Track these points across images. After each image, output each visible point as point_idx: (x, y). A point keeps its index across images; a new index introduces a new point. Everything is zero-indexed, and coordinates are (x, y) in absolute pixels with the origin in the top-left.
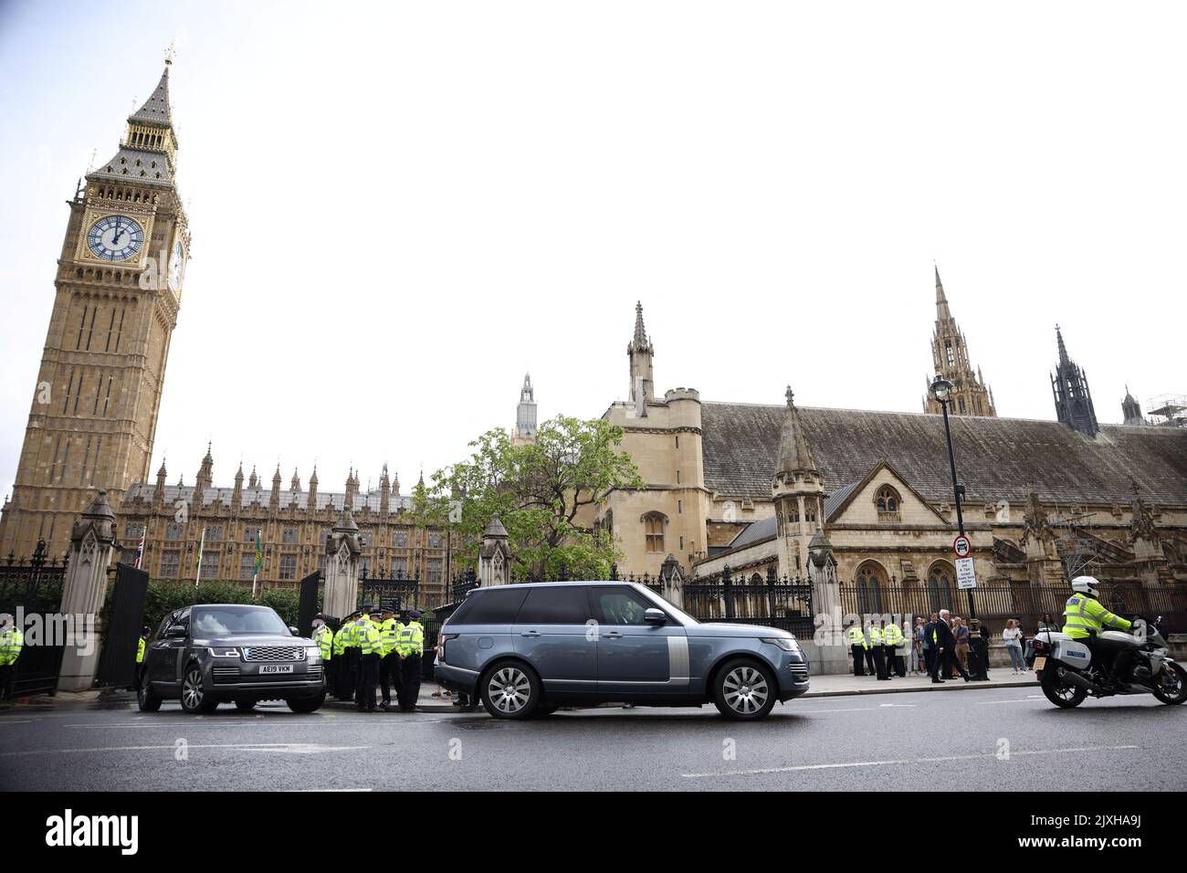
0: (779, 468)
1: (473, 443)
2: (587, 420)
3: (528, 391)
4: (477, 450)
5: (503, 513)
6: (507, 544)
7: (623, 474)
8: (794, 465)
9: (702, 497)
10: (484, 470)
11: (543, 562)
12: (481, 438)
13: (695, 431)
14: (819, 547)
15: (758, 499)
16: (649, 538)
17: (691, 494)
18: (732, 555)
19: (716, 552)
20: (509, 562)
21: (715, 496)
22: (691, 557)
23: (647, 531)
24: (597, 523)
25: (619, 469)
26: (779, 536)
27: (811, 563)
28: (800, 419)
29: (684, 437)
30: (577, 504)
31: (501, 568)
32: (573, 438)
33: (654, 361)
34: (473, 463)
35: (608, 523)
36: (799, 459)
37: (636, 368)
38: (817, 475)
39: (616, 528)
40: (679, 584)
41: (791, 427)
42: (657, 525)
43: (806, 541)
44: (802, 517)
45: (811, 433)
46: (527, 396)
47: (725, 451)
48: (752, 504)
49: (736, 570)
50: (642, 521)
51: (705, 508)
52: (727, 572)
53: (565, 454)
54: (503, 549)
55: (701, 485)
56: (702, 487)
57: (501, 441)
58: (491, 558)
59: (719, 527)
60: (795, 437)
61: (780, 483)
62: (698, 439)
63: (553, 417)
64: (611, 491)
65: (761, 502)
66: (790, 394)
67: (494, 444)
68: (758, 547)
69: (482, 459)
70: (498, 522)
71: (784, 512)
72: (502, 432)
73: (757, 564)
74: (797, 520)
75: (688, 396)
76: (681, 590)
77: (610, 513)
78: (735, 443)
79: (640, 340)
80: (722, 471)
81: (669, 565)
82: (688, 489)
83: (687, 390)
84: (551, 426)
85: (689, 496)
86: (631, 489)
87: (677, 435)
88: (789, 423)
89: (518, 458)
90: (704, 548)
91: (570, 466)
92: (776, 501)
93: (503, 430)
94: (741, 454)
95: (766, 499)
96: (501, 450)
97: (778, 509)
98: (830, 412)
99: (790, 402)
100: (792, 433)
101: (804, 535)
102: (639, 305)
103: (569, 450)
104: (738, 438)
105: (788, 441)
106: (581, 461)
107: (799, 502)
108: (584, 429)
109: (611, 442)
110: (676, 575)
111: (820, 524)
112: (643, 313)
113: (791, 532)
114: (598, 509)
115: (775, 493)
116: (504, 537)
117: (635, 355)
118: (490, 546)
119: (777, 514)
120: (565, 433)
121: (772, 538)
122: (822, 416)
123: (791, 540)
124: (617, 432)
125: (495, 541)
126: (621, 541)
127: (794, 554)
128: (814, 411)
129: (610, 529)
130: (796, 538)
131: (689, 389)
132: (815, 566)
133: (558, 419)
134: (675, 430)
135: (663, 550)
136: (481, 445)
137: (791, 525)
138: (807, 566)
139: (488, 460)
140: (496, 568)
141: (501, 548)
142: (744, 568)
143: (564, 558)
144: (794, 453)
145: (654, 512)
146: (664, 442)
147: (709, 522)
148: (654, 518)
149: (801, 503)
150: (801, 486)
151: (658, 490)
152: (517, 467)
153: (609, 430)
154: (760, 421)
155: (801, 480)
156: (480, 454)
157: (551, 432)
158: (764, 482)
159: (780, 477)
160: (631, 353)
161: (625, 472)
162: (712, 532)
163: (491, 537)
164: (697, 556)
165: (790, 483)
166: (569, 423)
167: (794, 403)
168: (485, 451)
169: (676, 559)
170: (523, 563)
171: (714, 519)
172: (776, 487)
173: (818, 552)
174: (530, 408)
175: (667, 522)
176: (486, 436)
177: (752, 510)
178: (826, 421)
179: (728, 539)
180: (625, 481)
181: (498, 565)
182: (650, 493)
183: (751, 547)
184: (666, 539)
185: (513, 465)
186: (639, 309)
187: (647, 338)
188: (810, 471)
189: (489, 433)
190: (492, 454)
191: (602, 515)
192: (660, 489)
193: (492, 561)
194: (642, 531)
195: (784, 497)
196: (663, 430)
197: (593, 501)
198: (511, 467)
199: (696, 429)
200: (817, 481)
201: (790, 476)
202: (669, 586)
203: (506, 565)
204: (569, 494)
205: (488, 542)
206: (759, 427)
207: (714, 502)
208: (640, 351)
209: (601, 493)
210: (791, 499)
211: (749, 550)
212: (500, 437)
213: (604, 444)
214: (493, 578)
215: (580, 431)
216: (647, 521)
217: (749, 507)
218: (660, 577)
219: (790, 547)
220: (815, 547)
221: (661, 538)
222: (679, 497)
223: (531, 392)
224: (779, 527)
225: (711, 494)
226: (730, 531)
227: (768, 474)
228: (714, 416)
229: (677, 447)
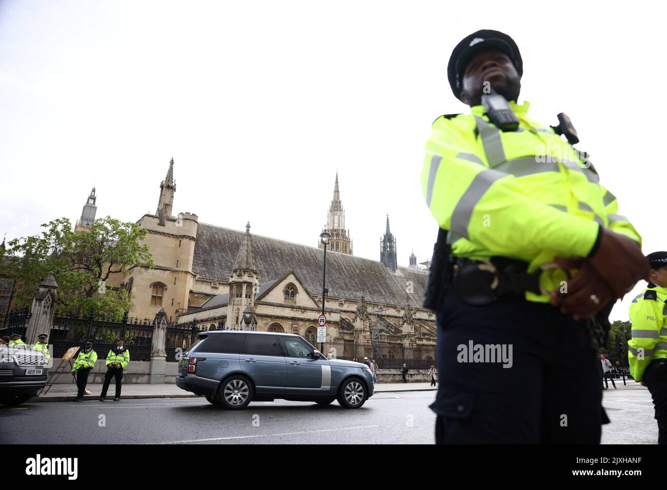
0: (236, 266)
1: (44, 225)
2: (125, 222)
4: (47, 230)
5: (58, 272)
6: (56, 292)
7: (142, 258)
8: (244, 266)
9: (189, 277)
10: (50, 243)
11: (80, 307)
12: (51, 222)
13: (192, 238)
14: (249, 313)
15: (222, 282)
16: (153, 297)
17: (183, 275)
18: (201, 313)
19: (193, 309)
20: (55, 304)
21: (197, 277)
22: (177, 311)
23: (153, 292)
24: (122, 285)
25: (140, 254)
26: (229, 304)
27: (243, 322)
28: (251, 241)
29: (185, 241)
30: (109, 272)
31: (48, 307)
32: (114, 232)
33: (175, 194)
34: (42, 237)
35: (129, 286)
36: (247, 263)
37: (164, 197)
38: (255, 273)
39: (134, 289)
40: (165, 327)
41: (246, 245)
42: (160, 290)
43: (243, 309)
44: (244, 295)
45: (257, 249)
46: (91, 201)
47: (207, 252)
48: (218, 285)
49: (202, 321)
50: (150, 287)
51: (190, 284)
52: (196, 322)
53: (108, 240)
54: (52, 295)
55: (190, 270)
56: (191, 271)
57: (65, 227)
58: (42, 300)
59: (196, 295)
60: (247, 251)
61: (234, 275)
62: (193, 243)
63: (104, 217)
64: (134, 267)
65: (223, 284)
66: (248, 226)
67: (60, 228)
68: (217, 309)
69: (50, 236)
70: (52, 277)
71: (234, 292)
72: (67, 221)
73: (215, 319)
74: (241, 296)
75: (191, 218)
76: (165, 330)
77: (132, 280)
78: (214, 249)
79: (169, 181)
80: (204, 264)
81: (161, 315)
82: (182, 271)
83: (191, 214)
84: (101, 222)
85: (182, 275)
86: (146, 267)
87: (181, 239)
88: (245, 242)
89: (75, 239)
90: (186, 307)
91: (110, 247)
92: (231, 285)
93: (68, 220)
94: (216, 255)
95: (225, 283)
96: (65, 233)
97: (231, 289)
98: (269, 240)
99: (248, 230)
100: (246, 248)
101: (243, 305)
102: (172, 160)
103: (111, 238)
104: (216, 246)
105: (243, 252)
106: (117, 246)
107: (243, 286)
108: (123, 227)
109: (138, 238)
110: (164, 321)
111: (253, 300)
112: (174, 165)
113: (236, 303)
114: (125, 276)
115: (231, 280)
116: (54, 287)
117: (164, 189)
118: (43, 292)
119: (230, 292)
120: (109, 227)
121: (225, 305)
122: (265, 241)
123: (235, 307)
124: (143, 232)
125: (47, 289)
126: (134, 297)
127: (236, 315)
128: (260, 238)
129: (130, 289)
130: (239, 307)
131: (193, 214)
132: (245, 323)
133: (106, 219)
134: (180, 236)
135: (161, 305)
136: (51, 227)
137: (237, 299)
138: (241, 323)
139: (54, 237)
140: (44, 307)
141: (51, 294)
142: (207, 320)
143: (95, 304)
144: (245, 259)
145: (159, 282)
146: (172, 242)
147: (191, 292)
148: (159, 286)
149: (244, 288)
150: (246, 278)
151: (164, 270)
152: (74, 244)
153: (139, 230)
154: (230, 239)
155: (247, 275)
156: (48, 233)
157: (100, 226)
158: (226, 273)
159: (235, 271)
160: (162, 187)
161: (144, 256)
162: (191, 298)
163: (45, 286)
164: (181, 311)
165: (240, 276)
166: (114, 222)
167: (250, 231)
168: (53, 231)
169: (165, 311)
170: (66, 305)
171: (194, 290)
172: (232, 277)
173: (248, 316)
174: (92, 209)
175: (166, 289)
176: (55, 222)
177: (217, 288)
178: (266, 244)
179: (201, 303)
180: (143, 262)
181: (47, 305)
182: (159, 271)
183: (213, 309)
184: (163, 299)
185: (71, 243)
186: (172, 162)
187: (173, 180)
188: (252, 270)
189: (57, 220)
190: (57, 234)
191: (126, 280)
192: (165, 269)
193: (43, 302)
194: (150, 293)
195: (236, 283)
196: (173, 235)
197: (120, 271)
198: (69, 244)
199: (193, 237)
200: (255, 276)
201: (241, 271)
202: (159, 327)
203: (52, 306)
204: (106, 266)
205: (42, 290)
206: (229, 242)
207: (196, 281)
208: (168, 187)
209: (128, 267)
210: (239, 285)
211: (212, 310)
212: (65, 224)
213: (134, 238)
214: (41, 312)
215: (120, 228)
216: (154, 287)
217: (216, 286)
218: (154, 321)
219: (234, 311)
220: (247, 313)
221: (161, 298)
222: (176, 275)
223: (94, 199)
224: (230, 300)
225: (195, 276)
226: (202, 298)
227: (230, 269)
228: (205, 232)
229: (180, 246)
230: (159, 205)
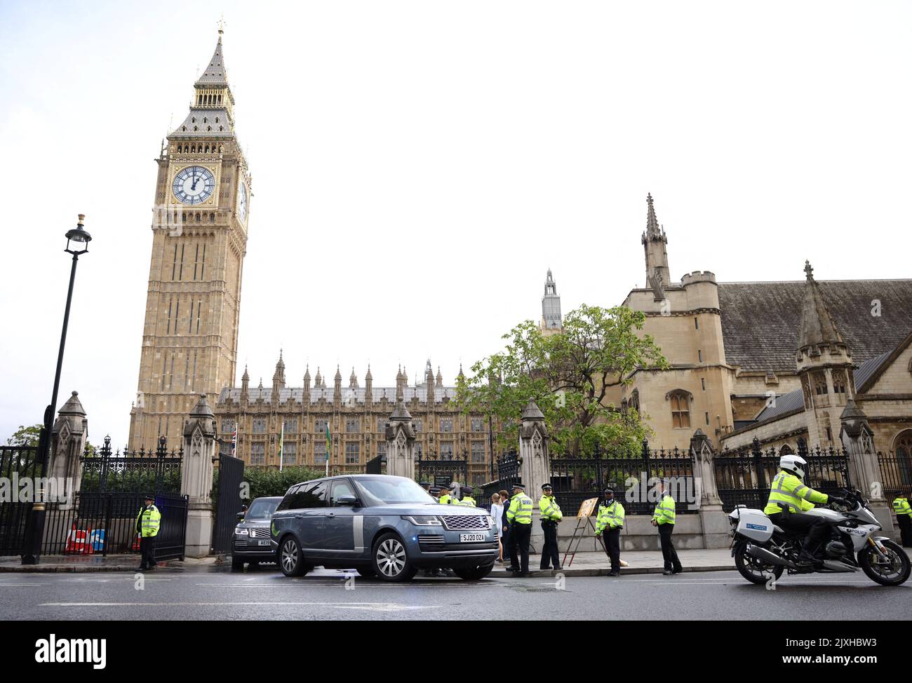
0: (802, 341)
1: (506, 336)
2: (609, 307)
3: (551, 285)
4: (510, 342)
5: (538, 398)
6: (544, 424)
7: (647, 356)
8: (819, 338)
9: (724, 373)
10: (518, 359)
11: (577, 441)
12: (513, 330)
13: (714, 311)
14: (853, 418)
15: (782, 373)
16: (674, 414)
17: (714, 372)
18: (759, 429)
19: (742, 426)
20: (547, 442)
21: (738, 372)
22: (717, 432)
23: (673, 407)
24: (624, 403)
25: (643, 352)
26: (807, 408)
27: (845, 434)
28: (821, 293)
29: (703, 318)
30: (605, 386)
31: (539, 447)
32: (598, 325)
33: (668, 248)
34: (507, 354)
35: (635, 401)
36: (823, 332)
37: (651, 257)
38: (843, 347)
39: (643, 407)
40: (710, 457)
41: (813, 301)
42: (682, 402)
43: (837, 413)
44: (831, 388)
45: (834, 306)
46: (550, 290)
47: (747, 328)
48: (776, 379)
49: (764, 442)
50: (667, 400)
51: (728, 385)
52: (756, 445)
53: (591, 340)
54: (540, 429)
55: (723, 362)
56: (725, 365)
57: (531, 332)
58: (530, 438)
59: (743, 402)
60: (817, 311)
61: (804, 356)
62: (717, 318)
63: (577, 307)
64: (635, 372)
65: (786, 376)
66: (808, 269)
67: (525, 335)
68: (786, 420)
69: (515, 350)
70: (534, 405)
71: (811, 385)
72: (531, 324)
73: (786, 436)
74: (825, 391)
75: (704, 278)
76: (711, 463)
77: (636, 393)
78: (754, 321)
79: (653, 230)
80: (743, 348)
81: (698, 439)
82: (710, 367)
83: (702, 273)
84: (576, 316)
85: (712, 374)
86: (655, 370)
87: (696, 316)
88: (810, 297)
89: (548, 347)
90: (730, 422)
91: (597, 351)
92: (802, 375)
93: (532, 322)
94: (761, 330)
95: (789, 373)
96: (532, 341)
97: (804, 382)
98: (853, 284)
99: (810, 276)
100: (813, 306)
101: (834, 406)
102: (650, 197)
103: (594, 337)
104: (757, 316)
105: (810, 314)
106: (606, 345)
107: (826, 374)
108: (607, 316)
109: (633, 327)
110: (705, 448)
111: (851, 394)
112: (654, 204)
113: (819, 403)
114: (624, 390)
115: (800, 367)
116: (540, 419)
117: (649, 244)
118: (528, 427)
119: (803, 387)
120: (589, 321)
121: (800, 411)
122: (845, 288)
123: (820, 412)
124: (638, 317)
125: (532, 423)
126: (649, 418)
127: (825, 425)
128: (835, 284)
129: (637, 408)
130: (825, 410)
131: (705, 272)
132: (849, 436)
133: (582, 309)
134: (693, 311)
135: (689, 425)
136: (514, 337)
137: (819, 397)
138: (841, 437)
139: (521, 350)
140: (535, 447)
141: (539, 429)
142: (772, 440)
143: (597, 436)
144: (817, 326)
145: (679, 390)
146: (684, 324)
147: (733, 397)
148: (679, 396)
149: (828, 375)
150: (827, 358)
151: (681, 369)
152: (548, 356)
153: (629, 317)
154: (779, 299)
155: (827, 352)
156: (513, 346)
157: (576, 322)
158: (787, 357)
159: (804, 350)
160: (645, 242)
161: (649, 354)
162: (737, 407)
163: (529, 419)
164: (723, 430)
165: (815, 356)
166: (593, 312)
167: (813, 277)
168: (518, 342)
169: (704, 432)
170: (559, 442)
171: (739, 393)
172: (800, 360)
173: (851, 422)
174: (554, 301)
175: (692, 399)
176: (518, 329)
177: (776, 385)
178: (849, 293)
179: (754, 413)
180: (649, 362)
181: (537, 444)
182: (673, 372)
183: (778, 420)
184: (690, 415)
185: (544, 354)
186: (650, 200)
187: (660, 227)
188: (837, 343)
189: (520, 326)
190: (524, 344)
191: (628, 395)
192: (683, 369)
193: (532, 441)
194: (667, 409)
195: (810, 370)
196: (681, 313)
197: (620, 382)
198: (542, 355)
199: (714, 309)
200: (844, 352)
201: (815, 349)
202: (699, 459)
203: (544, 444)
204: (597, 377)
205: (526, 424)
206: (777, 304)
207: (738, 378)
208: (654, 240)
209: (627, 375)
210: (818, 372)
211: (777, 423)
212: (530, 328)
213: (627, 329)
214: (533, 456)
215: (603, 318)
216: (672, 399)
217: (773, 381)
218: (690, 451)
219: (819, 419)
220: (848, 418)
221: (686, 414)
222: (702, 374)
223: (554, 287)
224: (806, 400)
225: (733, 371)
226: (755, 405)
227: (791, 348)
228: (732, 296)
229: (697, 328)
230: (647, 271)
